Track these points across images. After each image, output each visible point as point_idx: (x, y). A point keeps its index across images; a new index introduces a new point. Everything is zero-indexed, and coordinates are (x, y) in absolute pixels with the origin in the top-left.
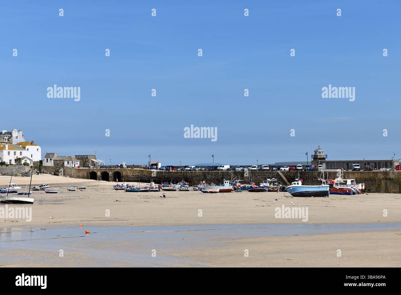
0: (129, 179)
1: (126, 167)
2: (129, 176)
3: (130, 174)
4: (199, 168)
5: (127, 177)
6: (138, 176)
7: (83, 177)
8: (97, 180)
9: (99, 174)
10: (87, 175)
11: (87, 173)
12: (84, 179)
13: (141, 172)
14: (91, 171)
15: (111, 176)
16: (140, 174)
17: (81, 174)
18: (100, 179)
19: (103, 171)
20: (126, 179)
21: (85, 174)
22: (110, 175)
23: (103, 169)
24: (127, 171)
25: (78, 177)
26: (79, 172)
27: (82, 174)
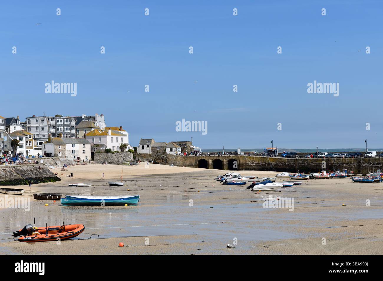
0: (248, 167)
1: (243, 154)
2: (248, 164)
3: (249, 162)
4: (336, 154)
5: (245, 165)
6: (259, 164)
7: (191, 166)
8: (208, 168)
9: (210, 162)
10: (196, 163)
11: (196, 161)
12: (191, 167)
13: (263, 159)
14: (200, 159)
15: (226, 164)
16: (261, 162)
17: (188, 162)
18: (212, 167)
19: (215, 158)
20: (244, 167)
21: (194, 163)
22: (224, 163)
24: (245, 159)
25: (185, 165)
26: (185, 160)
27: (189, 161)
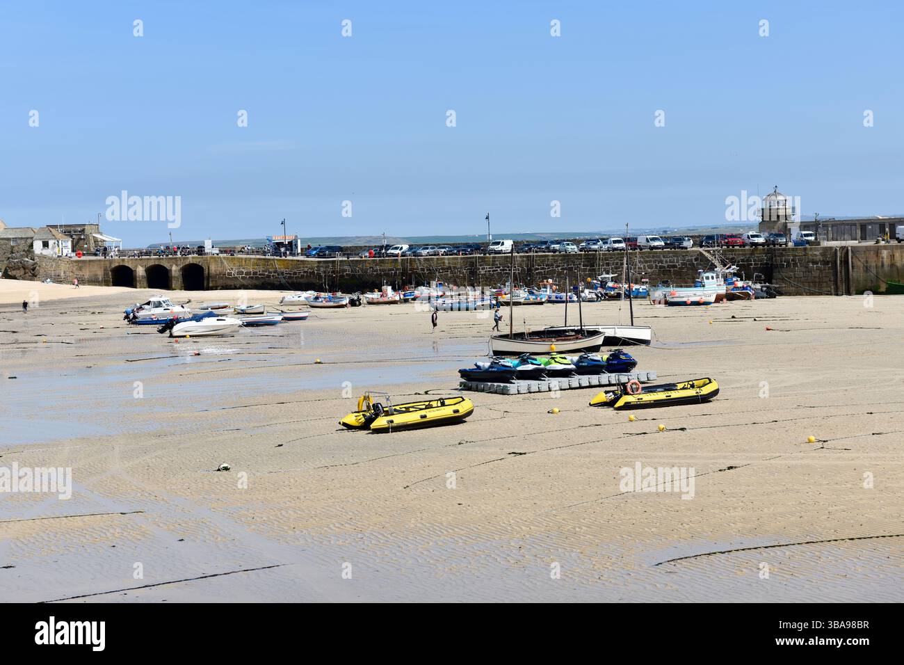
0: (229, 282)
1: (218, 252)
2: (230, 274)
3: (231, 268)
4: (428, 248)
5: (222, 278)
6: (255, 273)
7: (94, 281)
8: (136, 287)
9: (140, 271)
10: (106, 274)
11: (105, 270)
12: (96, 285)
13: (263, 262)
14: (117, 265)
15: (176, 275)
16: (260, 269)
17: (86, 274)
18: (145, 284)
19: (151, 263)
20: (220, 282)
21: (100, 276)
22: (173, 274)
23: (153, 260)
24: (222, 263)
25: (82, 281)
26: (80, 269)
27: (90, 272)
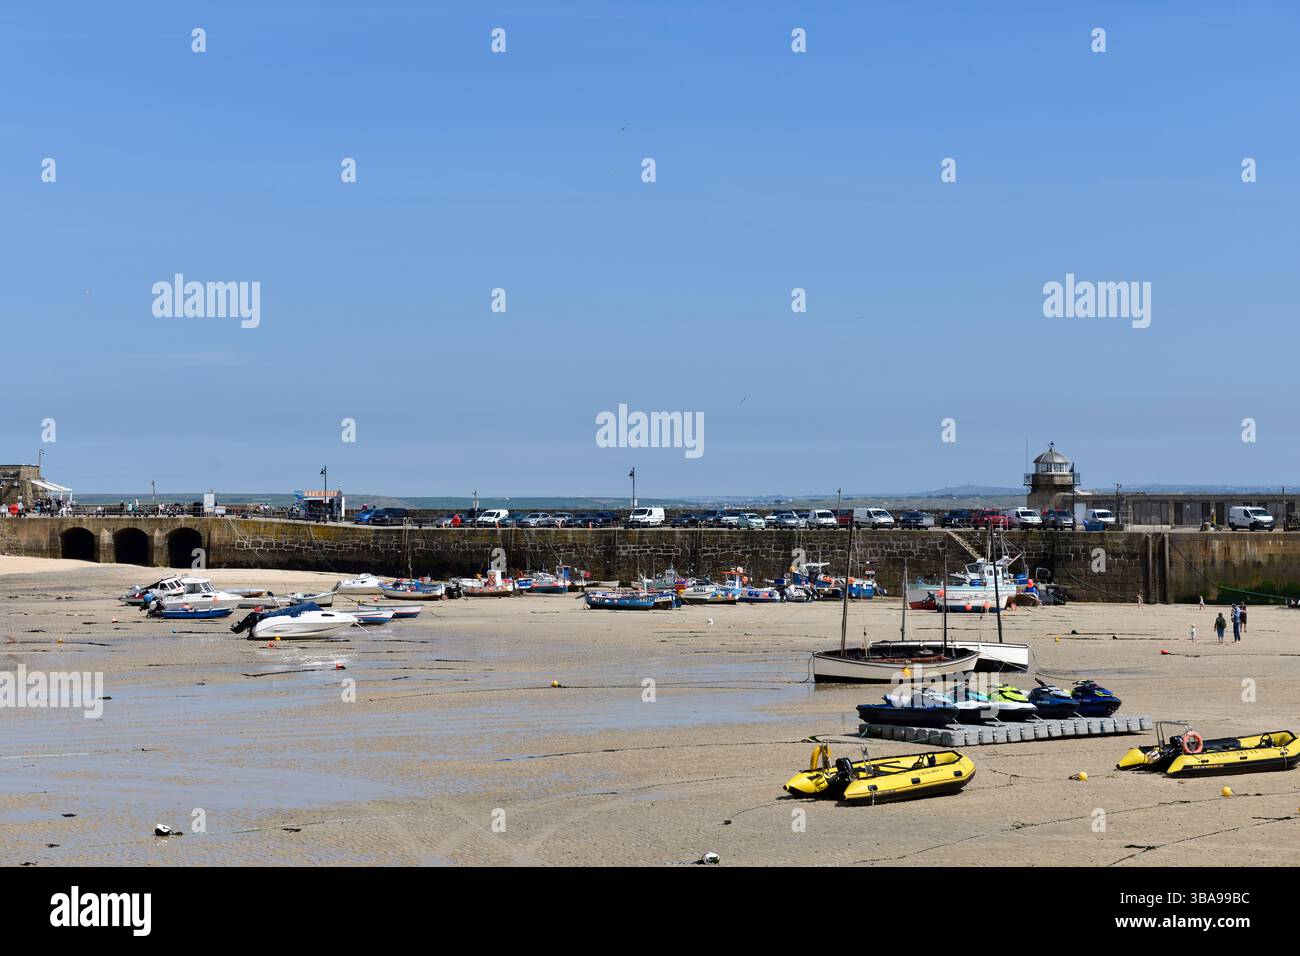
0: (239, 558)
1: (224, 512)
2: (241, 545)
3: (244, 538)
4: (537, 516)
5: (229, 551)
6: (279, 545)
7: (34, 551)
8: (97, 561)
9: (106, 537)
10: (52, 540)
11: (52, 534)
12: (36, 556)
13: (291, 529)
14: (70, 526)
15: (160, 545)
16: (286, 540)
17: (23, 538)
18: (112, 557)
19: (122, 526)
20: (226, 557)
21: (44, 542)
22: (156, 541)
23: (125, 522)
24: (230, 528)
25: (14, 550)
26: (14, 531)
27: (29, 536)
